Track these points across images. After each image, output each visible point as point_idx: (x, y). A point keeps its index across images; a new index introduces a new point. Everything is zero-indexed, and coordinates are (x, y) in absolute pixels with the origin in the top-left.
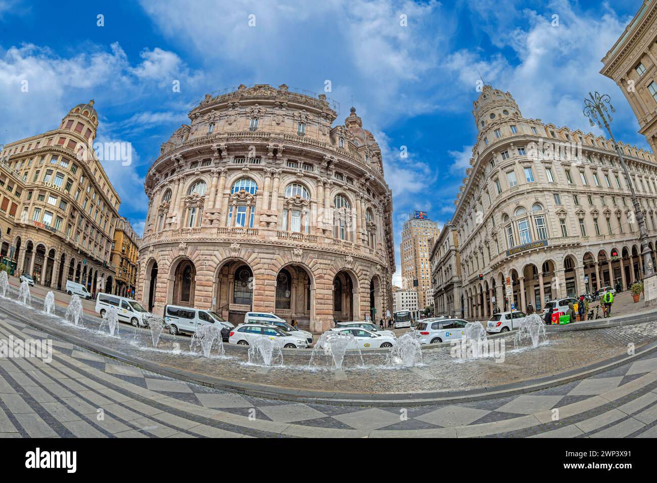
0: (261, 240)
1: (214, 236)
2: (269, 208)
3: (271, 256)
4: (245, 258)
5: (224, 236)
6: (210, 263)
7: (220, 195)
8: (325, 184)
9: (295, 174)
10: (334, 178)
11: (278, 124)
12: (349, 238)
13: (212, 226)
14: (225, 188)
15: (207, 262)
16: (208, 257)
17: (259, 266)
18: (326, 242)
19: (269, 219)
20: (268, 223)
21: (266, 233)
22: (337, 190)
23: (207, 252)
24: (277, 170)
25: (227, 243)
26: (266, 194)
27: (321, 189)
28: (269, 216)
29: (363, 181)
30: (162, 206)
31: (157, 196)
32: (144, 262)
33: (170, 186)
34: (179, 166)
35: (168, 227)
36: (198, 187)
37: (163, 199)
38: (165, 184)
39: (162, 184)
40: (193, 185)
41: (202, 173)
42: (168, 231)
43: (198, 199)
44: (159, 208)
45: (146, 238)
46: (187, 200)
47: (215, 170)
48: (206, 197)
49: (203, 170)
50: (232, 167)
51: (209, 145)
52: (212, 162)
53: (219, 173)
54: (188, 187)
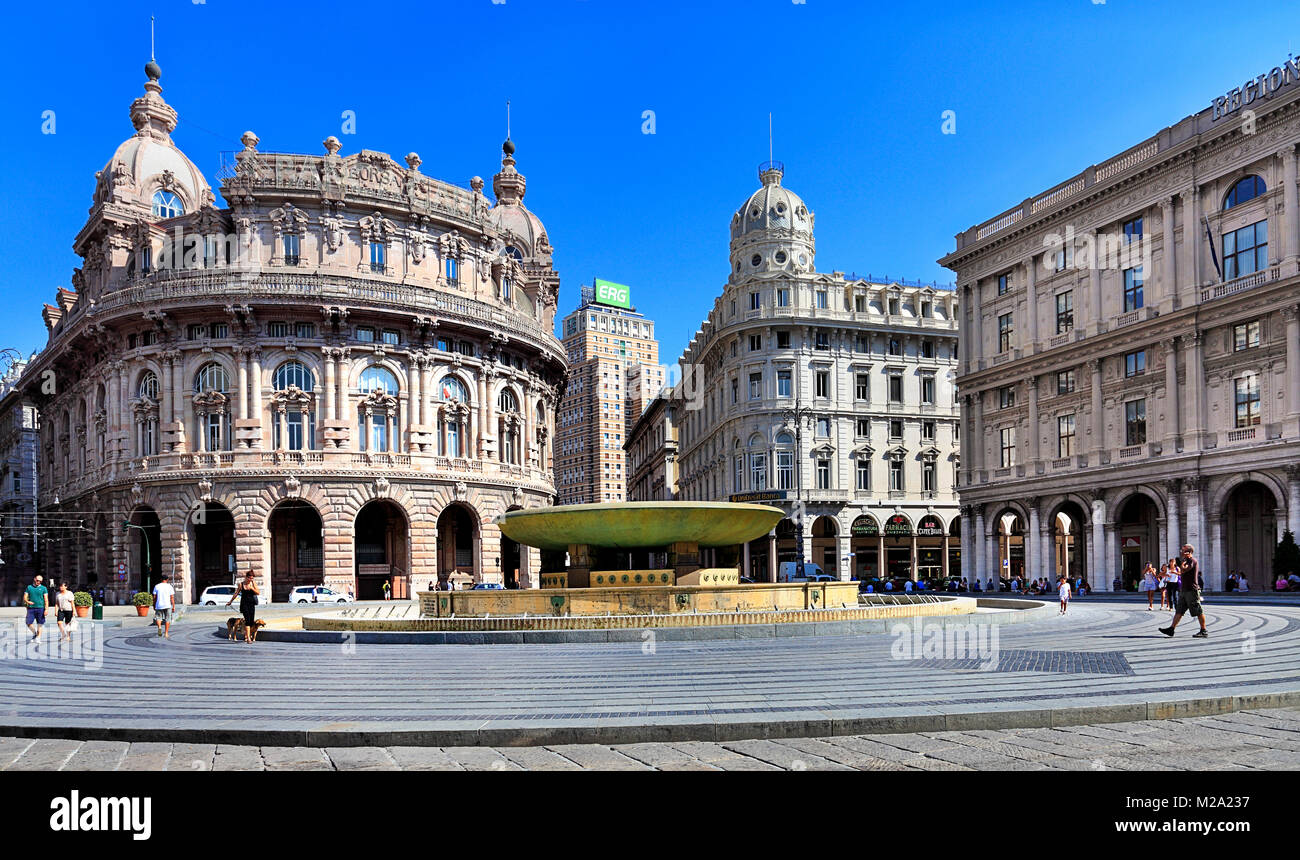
0: (417, 472)
1: (349, 468)
2: (421, 423)
3: (430, 494)
4: (398, 499)
5: (362, 469)
6: (346, 508)
7: (345, 398)
10: (500, 366)
11: (417, 262)
12: (516, 460)
13: (339, 450)
14: (349, 385)
15: (340, 506)
16: (343, 500)
17: (415, 509)
18: (492, 470)
19: (422, 440)
20: (422, 446)
21: (421, 461)
22: (503, 383)
23: (339, 492)
24: (428, 358)
25: (369, 480)
26: (415, 398)
27: (483, 384)
28: (421, 434)
29: (537, 363)
30: (205, 399)
31: (176, 369)
32: (174, 508)
33: (218, 358)
34: (244, 326)
35: (244, 445)
36: (290, 373)
37: (196, 380)
38: (201, 349)
39: (190, 347)
40: (280, 367)
41: (300, 349)
42: (248, 454)
43: (303, 400)
44: (195, 399)
45: (170, 459)
46: (281, 400)
47: (329, 349)
48: (317, 397)
49: (303, 345)
50: (357, 348)
51: (315, 305)
52: (317, 333)
53: (336, 356)
54: (271, 371)
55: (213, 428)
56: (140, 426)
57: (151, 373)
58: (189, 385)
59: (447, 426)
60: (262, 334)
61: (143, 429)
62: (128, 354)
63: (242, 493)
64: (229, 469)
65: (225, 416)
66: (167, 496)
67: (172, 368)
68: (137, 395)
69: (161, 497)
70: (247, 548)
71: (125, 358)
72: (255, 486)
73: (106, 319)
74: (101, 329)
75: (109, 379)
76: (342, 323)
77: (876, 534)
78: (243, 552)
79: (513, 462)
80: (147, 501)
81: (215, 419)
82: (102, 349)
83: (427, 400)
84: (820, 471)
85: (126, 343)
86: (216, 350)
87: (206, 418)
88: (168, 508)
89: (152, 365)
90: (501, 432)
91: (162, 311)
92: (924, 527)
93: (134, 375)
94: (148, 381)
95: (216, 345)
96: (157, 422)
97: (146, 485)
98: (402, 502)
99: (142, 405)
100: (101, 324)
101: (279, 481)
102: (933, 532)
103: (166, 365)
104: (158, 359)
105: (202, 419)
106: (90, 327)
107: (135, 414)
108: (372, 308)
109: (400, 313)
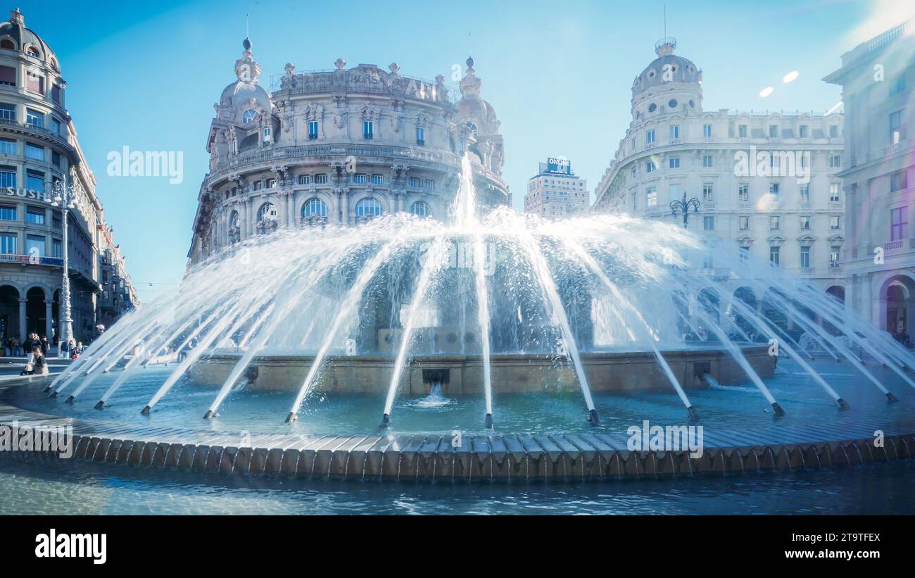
9: (419, 193)
11: (396, 132)
14: (349, 210)
24: (402, 192)
30: (263, 225)
31: (248, 209)
33: (271, 200)
34: (283, 178)
36: (313, 206)
37: (259, 214)
38: (260, 196)
39: (254, 195)
40: (307, 203)
41: (317, 191)
43: (320, 221)
44: (258, 225)
46: (306, 222)
47: (336, 190)
48: (329, 219)
49: (319, 188)
50: (354, 187)
51: (326, 161)
52: (329, 179)
53: (340, 193)
54: (301, 206)
56: (231, 243)
57: (236, 212)
58: (255, 217)
60: (294, 183)
62: (225, 202)
67: (245, 208)
68: (230, 226)
71: (224, 205)
74: (210, 189)
75: (217, 218)
76: (344, 173)
82: (214, 200)
85: (225, 196)
86: (269, 195)
89: (237, 208)
91: (238, 175)
93: (229, 213)
94: (235, 217)
95: (267, 193)
96: (239, 239)
99: (231, 231)
103: (242, 207)
104: (239, 204)
107: (229, 236)
108: (363, 161)
109: (382, 162)
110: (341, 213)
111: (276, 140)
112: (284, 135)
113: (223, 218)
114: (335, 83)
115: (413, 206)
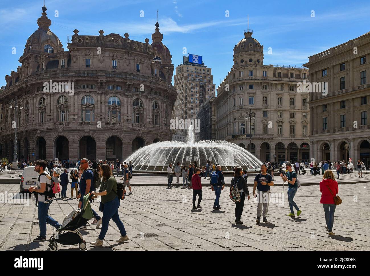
0: (126, 128)
1: (105, 127)
2: (127, 113)
3: (130, 135)
4: (119, 136)
5: (109, 127)
6: (103, 138)
7: (103, 106)
8: (149, 98)
9: (137, 95)
10: (153, 95)
11: (127, 65)
12: (158, 124)
13: (101, 121)
14: (105, 102)
15: (101, 138)
16: (102, 136)
17: (125, 139)
18: (150, 127)
19: (128, 118)
20: (128, 120)
21: (127, 124)
22: (154, 101)
23: (101, 134)
24: (130, 94)
25: (111, 130)
26: (126, 106)
27: (148, 101)
28: (127, 116)
30: (61, 106)
31: (52, 98)
32: (50, 137)
33: (65, 94)
35: (72, 120)
36: (87, 99)
37: (58, 101)
40: (84, 97)
41: (90, 92)
42: (74, 122)
43: (91, 107)
44: (58, 106)
45: (49, 123)
46: (84, 107)
47: (99, 92)
48: (95, 106)
49: (91, 91)
50: (108, 91)
51: (96, 79)
52: (96, 87)
53: (101, 94)
54: (81, 98)
55: (63, 115)
56: (40, 113)
57: (44, 98)
58: (56, 102)
59: (136, 114)
60: (79, 88)
61: (41, 114)
62: (36, 93)
63: (71, 134)
64: (68, 127)
65: (66, 111)
66: (48, 134)
67: (51, 97)
68: (39, 105)
69: (46, 134)
70: (72, 149)
71: (35, 94)
72: (76, 132)
73: (31, 83)
74: (29, 86)
75: (30, 100)
76: (104, 84)
77: (284, 149)
78: (71, 151)
79: (157, 125)
80: (42, 136)
81: (63, 112)
82: (28, 91)
83: (129, 106)
84: (264, 128)
85: (36, 90)
87: (60, 112)
88: (48, 137)
89: (44, 96)
90: (153, 115)
92: (302, 146)
93: (38, 99)
94: (42, 101)
96: (46, 112)
97: (42, 131)
98: (121, 137)
99: (41, 108)
100: (29, 84)
101: (83, 130)
102: (306, 148)
103: (49, 96)
104: (47, 95)
105: (59, 112)
106: (25, 85)
107: (38, 110)
108: (113, 80)
109: (122, 81)
110: (101, 103)
111: (68, 66)
112: (73, 64)
113: (35, 100)
114: (99, 42)
115: (134, 100)
